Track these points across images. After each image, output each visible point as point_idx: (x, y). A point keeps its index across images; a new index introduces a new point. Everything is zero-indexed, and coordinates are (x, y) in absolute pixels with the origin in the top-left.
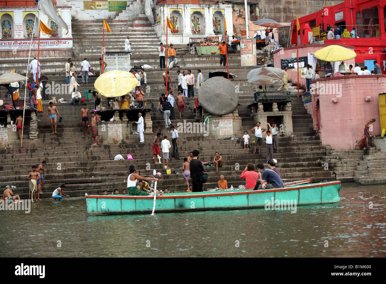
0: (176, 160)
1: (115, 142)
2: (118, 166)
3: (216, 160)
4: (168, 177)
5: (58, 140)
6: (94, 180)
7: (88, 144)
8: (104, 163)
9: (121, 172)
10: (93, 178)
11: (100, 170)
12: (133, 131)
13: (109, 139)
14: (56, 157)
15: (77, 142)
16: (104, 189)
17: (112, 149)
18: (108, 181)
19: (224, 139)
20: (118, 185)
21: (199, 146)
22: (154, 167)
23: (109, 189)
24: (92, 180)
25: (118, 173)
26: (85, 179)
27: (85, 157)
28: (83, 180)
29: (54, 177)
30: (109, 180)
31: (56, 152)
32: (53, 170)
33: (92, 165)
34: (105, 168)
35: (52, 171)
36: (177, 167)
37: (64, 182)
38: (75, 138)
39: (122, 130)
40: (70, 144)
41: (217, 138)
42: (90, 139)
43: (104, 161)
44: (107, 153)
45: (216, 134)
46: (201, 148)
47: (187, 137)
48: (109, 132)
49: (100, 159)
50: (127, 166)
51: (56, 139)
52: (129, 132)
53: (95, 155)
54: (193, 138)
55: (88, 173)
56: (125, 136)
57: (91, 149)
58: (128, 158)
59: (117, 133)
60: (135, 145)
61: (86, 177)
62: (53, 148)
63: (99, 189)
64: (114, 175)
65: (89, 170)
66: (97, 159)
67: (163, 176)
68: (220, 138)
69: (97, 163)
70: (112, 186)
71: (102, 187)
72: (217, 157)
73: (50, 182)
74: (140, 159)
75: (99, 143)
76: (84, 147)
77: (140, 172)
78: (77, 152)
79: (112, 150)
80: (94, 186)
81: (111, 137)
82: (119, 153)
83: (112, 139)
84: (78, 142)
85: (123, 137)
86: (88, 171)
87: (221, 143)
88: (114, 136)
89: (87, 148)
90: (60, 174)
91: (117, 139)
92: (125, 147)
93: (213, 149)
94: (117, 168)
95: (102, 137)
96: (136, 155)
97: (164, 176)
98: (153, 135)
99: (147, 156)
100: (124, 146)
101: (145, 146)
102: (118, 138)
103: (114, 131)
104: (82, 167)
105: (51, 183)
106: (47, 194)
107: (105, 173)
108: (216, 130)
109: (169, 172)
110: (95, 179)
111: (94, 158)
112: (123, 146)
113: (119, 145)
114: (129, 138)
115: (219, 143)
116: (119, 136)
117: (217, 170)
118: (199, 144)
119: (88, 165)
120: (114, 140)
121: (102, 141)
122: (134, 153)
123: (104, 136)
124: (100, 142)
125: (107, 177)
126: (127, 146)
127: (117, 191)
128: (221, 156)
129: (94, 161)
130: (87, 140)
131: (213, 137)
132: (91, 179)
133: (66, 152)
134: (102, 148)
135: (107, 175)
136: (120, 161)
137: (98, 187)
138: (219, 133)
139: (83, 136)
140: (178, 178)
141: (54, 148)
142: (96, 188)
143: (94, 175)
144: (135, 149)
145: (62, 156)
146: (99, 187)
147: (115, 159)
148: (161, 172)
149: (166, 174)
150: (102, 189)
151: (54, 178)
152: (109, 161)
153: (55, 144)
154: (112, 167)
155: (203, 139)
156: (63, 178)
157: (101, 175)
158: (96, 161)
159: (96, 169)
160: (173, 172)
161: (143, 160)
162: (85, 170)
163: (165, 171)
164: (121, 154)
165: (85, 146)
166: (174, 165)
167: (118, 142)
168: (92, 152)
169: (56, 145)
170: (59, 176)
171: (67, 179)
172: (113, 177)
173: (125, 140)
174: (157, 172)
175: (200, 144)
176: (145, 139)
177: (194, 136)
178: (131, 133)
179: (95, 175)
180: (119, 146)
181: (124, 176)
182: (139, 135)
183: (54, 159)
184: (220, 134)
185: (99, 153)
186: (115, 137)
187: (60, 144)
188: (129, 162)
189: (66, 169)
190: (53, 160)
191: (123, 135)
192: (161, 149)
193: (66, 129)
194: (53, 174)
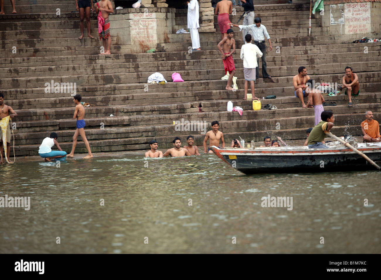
0: (266, 82)
1: (144, 48)
2: (157, 95)
3: (347, 83)
4: (255, 115)
5: (32, 44)
6: (115, 121)
7: (92, 52)
8: (129, 88)
9: (165, 106)
10: (111, 117)
11: (122, 103)
12: (176, 27)
13: (132, 44)
14: (34, 78)
15: (69, 48)
16: (136, 139)
17: (141, 62)
18: (142, 123)
19: (354, 42)
20: (161, 131)
21: (308, 56)
22: (226, 97)
23: (145, 138)
24: (110, 121)
25: (160, 108)
26: (97, 119)
27: (90, 78)
28: (94, 121)
29: (36, 115)
30: (144, 121)
31: (33, 68)
32: (30, 101)
33: (105, 92)
34: (131, 98)
35: (29, 103)
36: (271, 96)
37: (56, 125)
38: (66, 41)
39: (157, 26)
40: (55, 51)
41: (339, 41)
42: (94, 43)
43: (129, 85)
44: (132, 70)
45: (337, 33)
46: (311, 59)
47: (282, 39)
48: (133, 29)
49: (119, 81)
50: (173, 94)
51: (27, 42)
52: (170, 29)
53: (109, 73)
54: (292, 40)
55: (101, 108)
56: (162, 37)
57: (100, 62)
58: (175, 80)
59: (148, 32)
60: (184, 53)
61: (97, 117)
62: (26, 61)
63: (126, 139)
64: (152, 111)
65: (102, 101)
66: (114, 81)
67: (246, 114)
68: (345, 39)
69: (115, 89)
70: (150, 134)
71: (131, 135)
72: (349, 77)
73: (29, 126)
74: (196, 81)
75: (114, 51)
76: (85, 57)
77: (200, 106)
78: (74, 68)
79: (141, 64)
80: (117, 133)
81: (136, 39)
82: (156, 69)
83: (137, 44)
84: (73, 48)
85: (159, 38)
86: (98, 104)
87: (349, 50)
88: (142, 37)
89: (92, 60)
90: (47, 110)
91: (147, 43)
92: (165, 59)
93: (334, 61)
94: (154, 99)
95: (118, 39)
96: (188, 74)
97: (249, 113)
98: (215, 35)
99: (210, 75)
100: (163, 56)
101: (204, 57)
102: (150, 41)
103: (141, 27)
104: (88, 97)
105: (31, 127)
106: (25, 148)
107: (134, 108)
108: (338, 25)
109: (257, 105)
110: (116, 119)
111: (108, 80)
112: (161, 57)
113: (153, 55)
114: (170, 40)
115: (346, 50)
116: (152, 37)
117: (351, 101)
118: (306, 52)
119: (99, 93)
120: (141, 45)
121: (118, 46)
122: (184, 69)
123: (121, 37)
124: (115, 48)
125: (140, 117)
126: (169, 57)
127: (178, 141)
128: (356, 75)
129: (109, 86)
130: (89, 45)
131: (331, 39)
132: (108, 119)
133: (53, 67)
134: (122, 60)
135: (139, 112)
136: (159, 86)
137: (123, 136)
138: (344, 31)
139: (81, 37)
140: (274, 117)
141: (28, 59)
142: (119, 136)
143: (113, 111)
144: (185, 61)
145: (44, 75)
146: (126, 135)
147: (149, 82)
148: (242, 106)
149: (252, 109)
150: (133, 139)
151: (35, 117)
152: (138, 84)
153: (26, 51)
154: (144, 96)
155: (312, 43)
156: (54, 117)
157: (128, 112)
158: (113, 85)
159: (114, 100)
160: (265, 106)
161: (204, 83)
162: (93, 102)
163: (250, 104)
164: (158, 71)
165: (88, 56)
166: (263, 92)
167: (149, 48)
168: (102, 68)
169: (28, 53)
170: (45, 114)
171: (61, 120)
172: (152, 116)
173: (163, 45)
174: (235, 105)
175: (309, 52)
176: (201, 43)
177: (295, 37)
178: (174, 32)
179: (116, 112)
180: (155, 56)
181: (171, 114)
182: (189, 36)
183: (29, 81)
184: (347, 32)
185: (116, 70)
186: (144, 39)
187: (36, 51)
188: (176, 87)
189: (55, 101)
190: (29, 84)
191: (158, 35)
192: (242, 61)
193: (46, 24)
194: (32, 110)
